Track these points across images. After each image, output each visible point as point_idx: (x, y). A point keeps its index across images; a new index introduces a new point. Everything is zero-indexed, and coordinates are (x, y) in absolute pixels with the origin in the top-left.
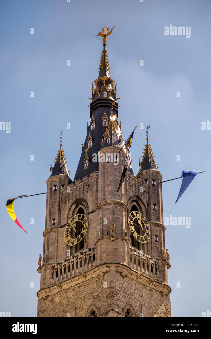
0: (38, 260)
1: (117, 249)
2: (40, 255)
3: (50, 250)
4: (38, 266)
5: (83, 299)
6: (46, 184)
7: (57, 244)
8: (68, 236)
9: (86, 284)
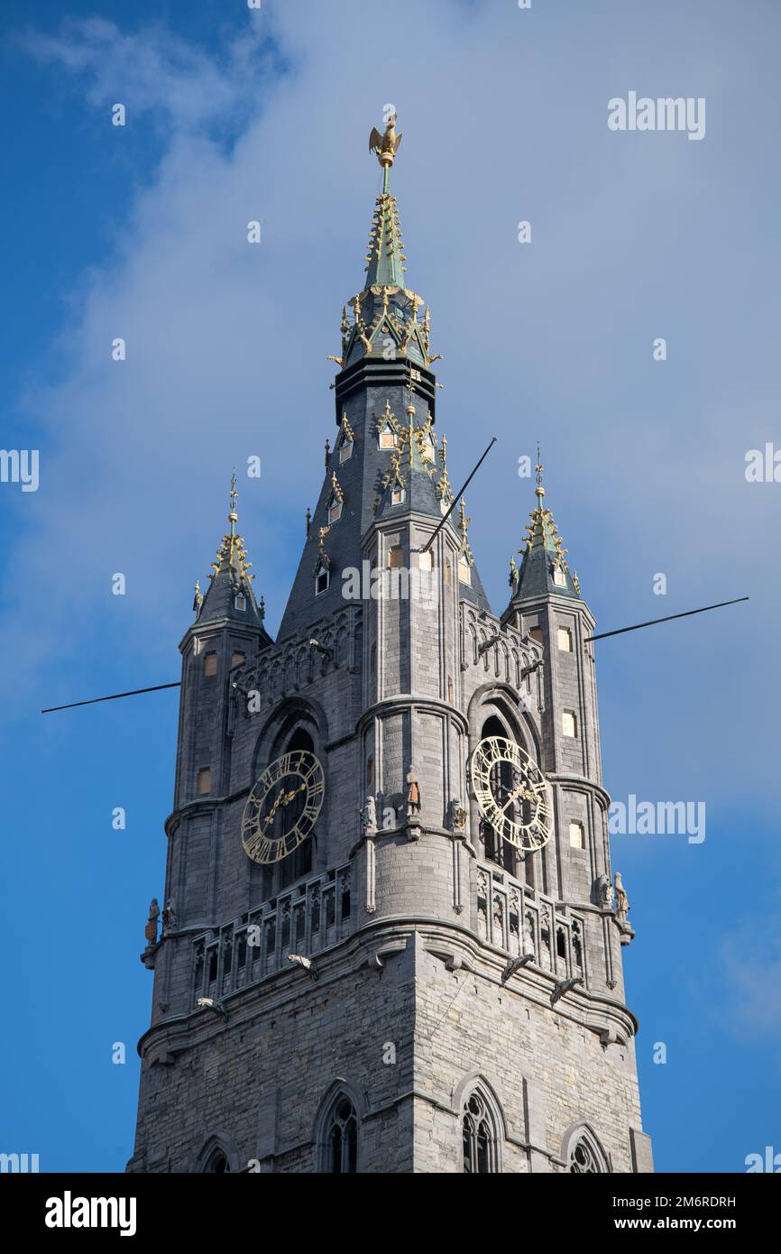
0: (148, 922)
1: (430, 870)
2: (155, 902)
3: (189, 881)
4: (146, 943)
5: (305, 1060)
6: (178, 650)
7: (217, 859)
8: (254, 830)
9: (319, 1001)
